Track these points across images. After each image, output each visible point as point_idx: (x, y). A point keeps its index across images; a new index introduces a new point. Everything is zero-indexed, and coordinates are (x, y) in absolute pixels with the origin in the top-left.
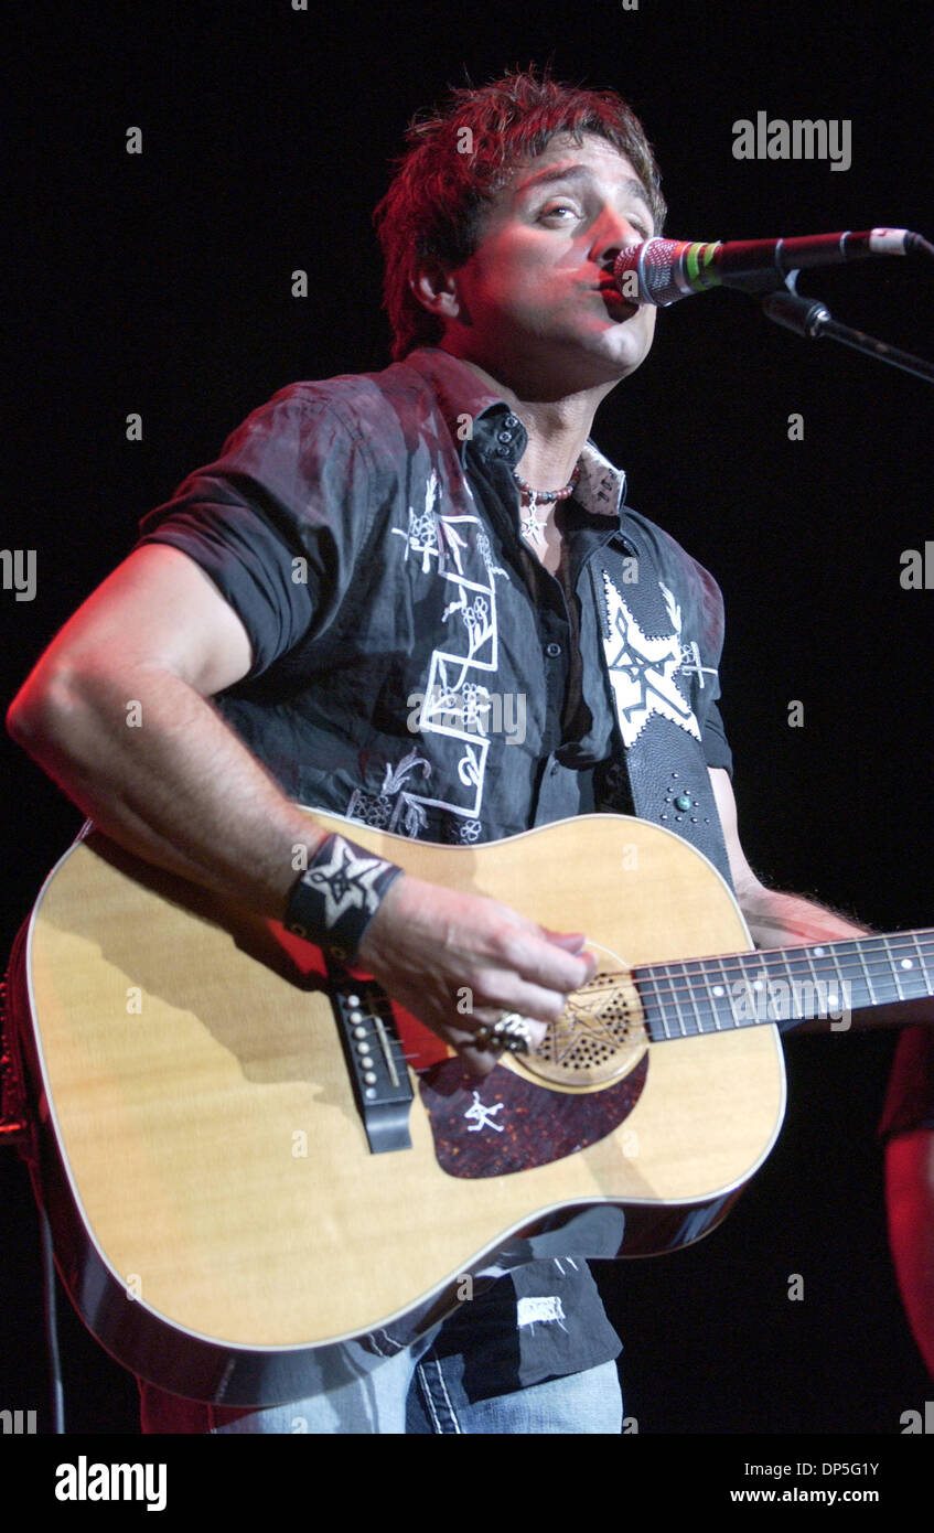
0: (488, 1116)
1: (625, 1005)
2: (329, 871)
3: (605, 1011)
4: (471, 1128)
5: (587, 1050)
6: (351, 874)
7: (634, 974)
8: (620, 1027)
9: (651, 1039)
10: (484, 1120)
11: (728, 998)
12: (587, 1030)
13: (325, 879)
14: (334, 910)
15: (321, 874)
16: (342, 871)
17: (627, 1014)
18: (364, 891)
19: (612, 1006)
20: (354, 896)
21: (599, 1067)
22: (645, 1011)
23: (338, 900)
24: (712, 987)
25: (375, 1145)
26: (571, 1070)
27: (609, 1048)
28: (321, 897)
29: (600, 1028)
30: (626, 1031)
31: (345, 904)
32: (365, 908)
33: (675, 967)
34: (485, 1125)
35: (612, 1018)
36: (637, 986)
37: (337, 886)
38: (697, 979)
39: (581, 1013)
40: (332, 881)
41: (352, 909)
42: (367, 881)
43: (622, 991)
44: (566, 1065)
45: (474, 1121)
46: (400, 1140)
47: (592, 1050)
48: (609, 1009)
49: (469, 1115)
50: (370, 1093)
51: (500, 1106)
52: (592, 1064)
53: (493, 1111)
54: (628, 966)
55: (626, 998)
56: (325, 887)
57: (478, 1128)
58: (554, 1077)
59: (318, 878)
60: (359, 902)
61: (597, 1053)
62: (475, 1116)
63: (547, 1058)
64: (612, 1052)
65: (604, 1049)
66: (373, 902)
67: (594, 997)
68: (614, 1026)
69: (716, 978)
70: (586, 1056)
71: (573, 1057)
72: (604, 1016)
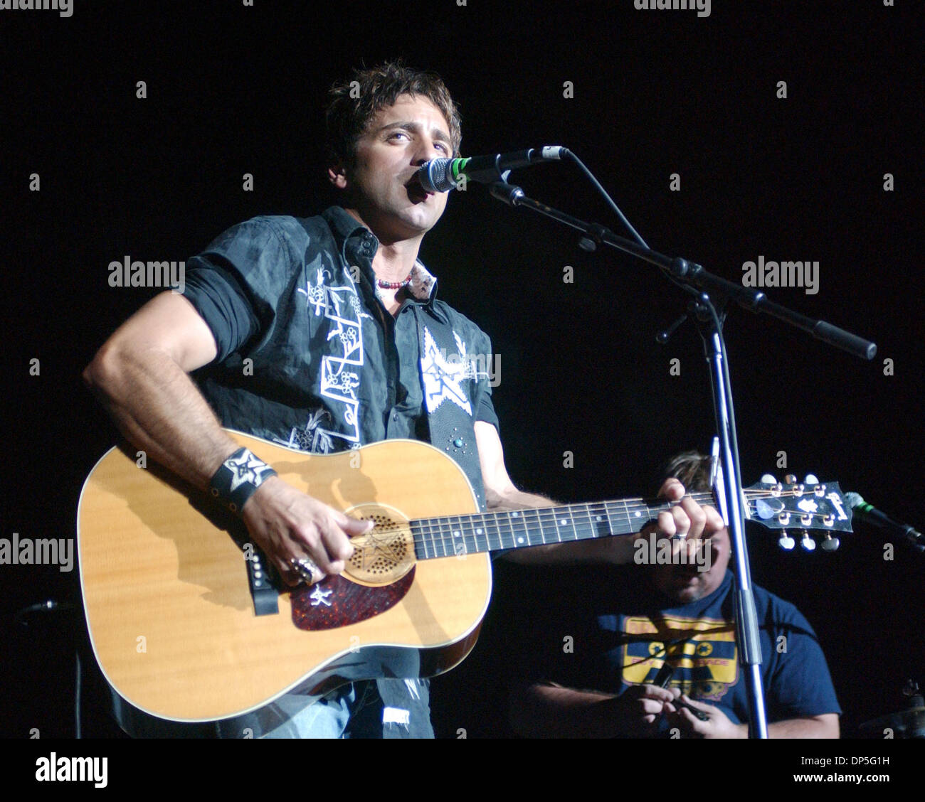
0: (324, 597)
1: (404, 540)
2: (239, 462)
3: (393, 543)
4: (313, 604)
5: (381, 563)
6: (250, 465)
7: (411, 523)
8: (401, 551)
9: (418, 558)
10: (320, 600)
11: (461, 538)
12: (382, 553)
13: (236, 465)
14: (237, 482)
15: (235, 463)
16: (246, 464)
17: (405, 545)
18: (255, 475)
19: (397, 540)
20: (249, 477)
21: (387, 573)
22: (415, 543)
23: (240, 477)
24: (453, 532)
25: (259, 611)
26: (371, 574)
27: (393, 562)
28: (232, 474)
29: (389, 552)
30: (404, 554)
31: (243, 480)
32: (254, 483)
33: (434, 521)
34: (322, 603)
35: (397, 546)
36: (412, 530)
37: (242, 470)
38: (445, 527)
39: (380, 544)
40: (240, 467)
41: (247, 483)
42: (258, 471)
43: (404, 532)
44: (369, 571)
45: (315, 600)
46: (273, 609)
47: (384, 564)
48: (396, 542)
49: (312, 596)
50: (257, 583)
51: (330, 592)
52: (383, 571)
53: (326, 594)
54: (408, 519)
55: (405, 536)
56: (235, 470)
57: (317, 604)
58: (361, 577)
59: (232, 464)
60: (251, 480)
61: (386, 565)
62: (316, 597)
63: (359, 567)
64: (395, 565)
65: (391, 563)
66: (258, 481)
67: (389, 535)
68: (397, 551)
69: (456, 526)
70: (381, 566)
71: (373, 567)
72: (392, 546)
